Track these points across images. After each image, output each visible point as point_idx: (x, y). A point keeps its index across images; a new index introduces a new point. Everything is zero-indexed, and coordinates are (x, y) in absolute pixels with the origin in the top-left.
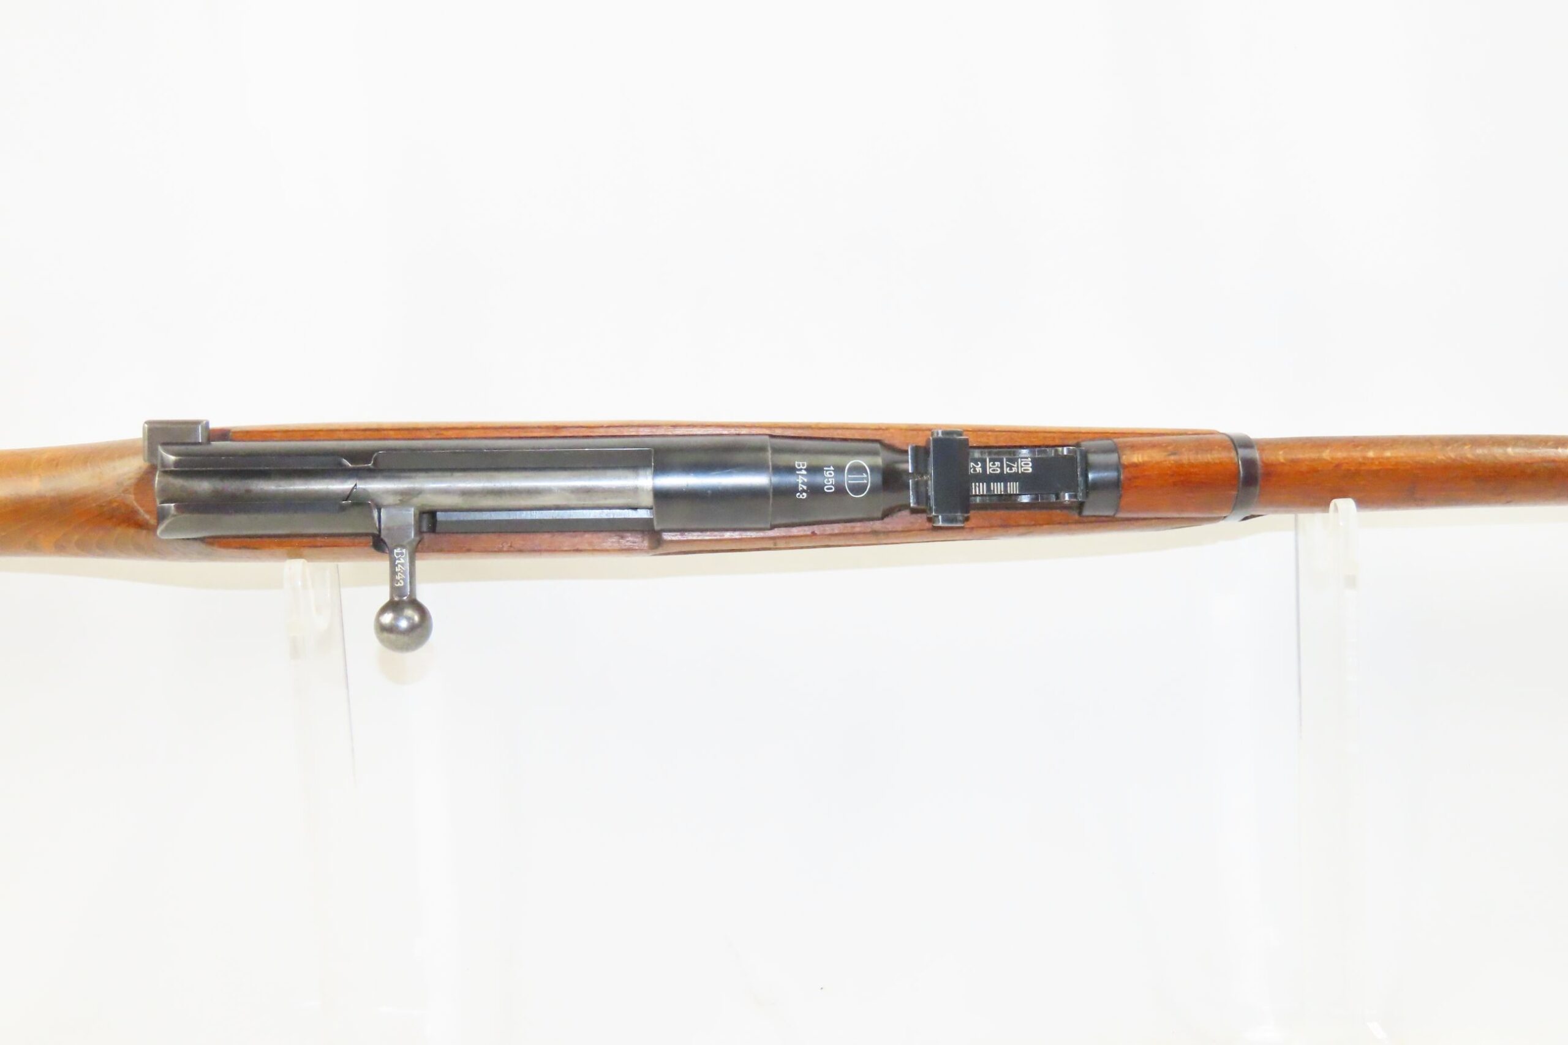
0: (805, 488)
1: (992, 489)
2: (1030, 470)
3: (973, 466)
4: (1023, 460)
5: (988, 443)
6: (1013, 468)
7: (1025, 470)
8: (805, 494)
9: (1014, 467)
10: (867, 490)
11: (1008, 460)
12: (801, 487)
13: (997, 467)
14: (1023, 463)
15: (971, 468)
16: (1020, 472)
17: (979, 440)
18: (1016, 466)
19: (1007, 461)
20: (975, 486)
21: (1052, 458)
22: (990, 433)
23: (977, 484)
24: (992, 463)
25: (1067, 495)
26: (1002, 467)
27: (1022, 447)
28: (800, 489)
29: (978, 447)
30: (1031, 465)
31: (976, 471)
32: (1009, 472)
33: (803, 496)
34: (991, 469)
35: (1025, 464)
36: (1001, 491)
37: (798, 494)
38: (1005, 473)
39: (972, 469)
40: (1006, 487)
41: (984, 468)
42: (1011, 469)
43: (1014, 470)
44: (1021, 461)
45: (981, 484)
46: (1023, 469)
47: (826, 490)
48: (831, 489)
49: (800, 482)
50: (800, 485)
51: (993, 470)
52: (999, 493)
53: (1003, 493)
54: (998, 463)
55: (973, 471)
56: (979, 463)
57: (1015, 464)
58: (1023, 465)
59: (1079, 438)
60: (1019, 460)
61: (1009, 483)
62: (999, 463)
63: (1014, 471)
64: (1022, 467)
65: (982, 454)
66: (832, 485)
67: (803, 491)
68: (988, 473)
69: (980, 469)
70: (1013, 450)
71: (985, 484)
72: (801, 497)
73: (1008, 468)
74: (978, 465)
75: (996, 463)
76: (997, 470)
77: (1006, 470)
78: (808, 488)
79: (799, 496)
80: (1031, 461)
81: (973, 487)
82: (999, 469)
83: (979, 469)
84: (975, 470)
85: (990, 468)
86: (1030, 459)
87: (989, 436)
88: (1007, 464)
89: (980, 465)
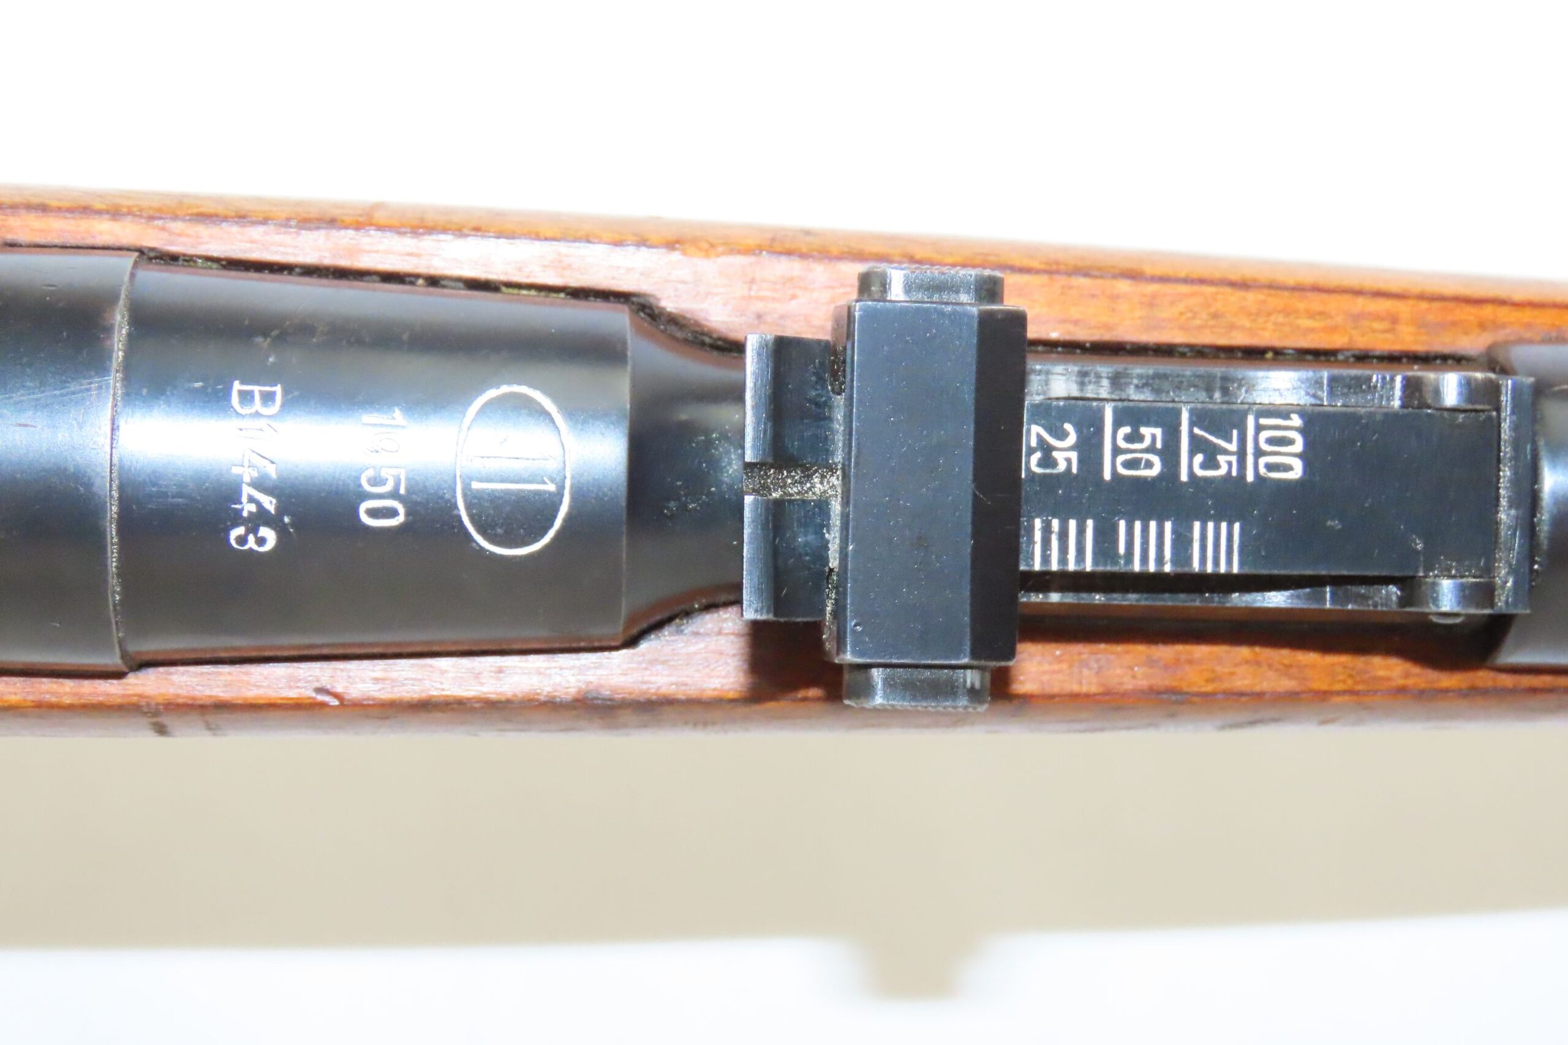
0: (270, 504)
1: (1122, 550)
2: (1297, 472)
3: (1040, 439)
4: (1263, 421)
5: (1108, 327)
6: (1221, 459)
7: (1270, 467)
8: (266, 532)
9: (1226, 452)
10: (558, 523)
11: (1199, 418)
12: (251, 500)
13: (1152, 449)
14: (1264, 435)
15: (1031, 451)
16: (1250, 477)
17: (1074, 313)
18: (1233, 447)
19: (1192, 424)
20: (1047, 530)
21: (1392, 418)
22: (1123, 286)
23: (1055, 524)
24: (1126, 430)
25: (1447, 586)
26: (1169, 453)
27: (1254, 355)
28: (248, 508)
29: (1070, 348)
30: (1299, 446)
31: (1054, 464)
32: (1200, 472)
33: (261, 541)
34: (1121, 459)
35: (1271, 441)
36: (1160, 559)
37: (240, 531)
38: (1184, 477)
39: (1036, 457)
40: (1182, 543)
41: (1090, 448)
42: (1211, 463)
43: (1226, 464)
44: (1259, 428)
45: (1072, 524)
46: (1262, 461)
47: (366, 520)
48: (393, 513)
49: (247, 479)
50: (247, 491)
51: (1128, 465)
52: (1152, 568)
53: (1167, 568)
54: (1151, 433)
55: (1040, 464)
56: (1068, 427)
57: (1229, 440)
58: (1265, 447)
59: (1496, 326)
60: (1251, 420)
61: (1197, 525)
62: (1158, 432)
63: (1223, 471)
64: (1259, 453)
65: (1082, 385)
66: (394, 495)
67: (261, 518)
68: (1107, 476)
69: (1074, 456)
70: (1218, 370)
71: (1090, 523)
72: (251, 543)
73: (1199, 458)
74: (1062, 435)
75: (1146, 431)
76: (1149, 465)
77: (1192, 465)
78: (281, 510)
79: (242, 540)
80: (1302, 431)
81: (1038, 536)
82: (1156, 460)
83: (1066, 458)
84: (1048, 460)
85: (1117, 451)
86: (1296, 421)
87: (1114, 297)
88: (1192, 437)
89: (1072, 439)
